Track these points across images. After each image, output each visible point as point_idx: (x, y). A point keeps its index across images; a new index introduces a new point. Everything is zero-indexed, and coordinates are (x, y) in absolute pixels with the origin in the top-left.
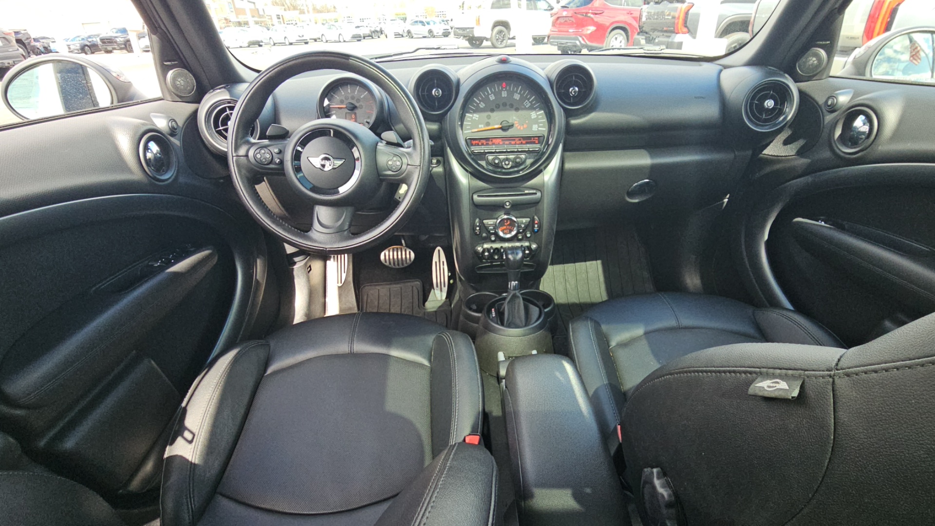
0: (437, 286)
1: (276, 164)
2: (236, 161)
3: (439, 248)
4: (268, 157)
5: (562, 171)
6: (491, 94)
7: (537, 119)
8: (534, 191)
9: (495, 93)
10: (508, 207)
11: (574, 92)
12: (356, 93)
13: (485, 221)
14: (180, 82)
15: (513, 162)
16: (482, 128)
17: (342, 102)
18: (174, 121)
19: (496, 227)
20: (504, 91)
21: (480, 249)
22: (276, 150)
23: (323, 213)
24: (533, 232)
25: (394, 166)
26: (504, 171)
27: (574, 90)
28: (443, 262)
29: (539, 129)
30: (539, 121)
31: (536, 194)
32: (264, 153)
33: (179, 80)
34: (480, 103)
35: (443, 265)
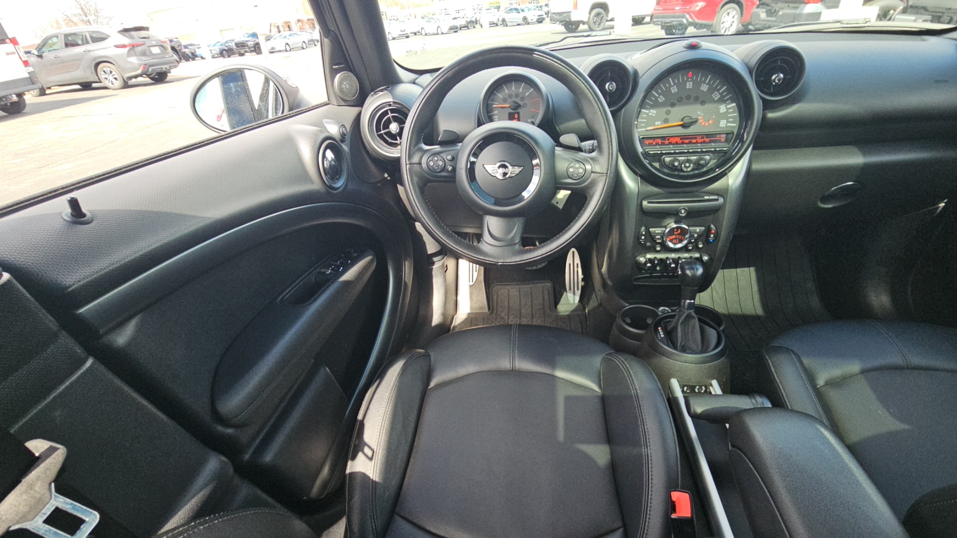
0: (570, 289)
1: (448, 171)
2: (409, 169)
3: (573, 249)
4: (441, 164)
5: (749, 173)
6: (673, 86)
7: (727, 113)
8: (716, 197)
9: (678, 85)
10: (684, 215)
11: (778, 80)
12: (520, 91)
13: (651, 230)
14: (346, 86)
15: (694, 164)
16: (659, 125)
17: (505, 100)
18: (345, 127)
19: (663, 235)
20: (690, 82)
21: (642, 260)
22: (449, 157)
23: (493, 224)
24: (706, 242)
25: (576, 174)
26: (682, 174)
27: (777, 77)
28: (577, 264)
29: (728, 124)
30: (729, 115)
31: (717, 200)
32: (437, 160)
33: (345, 83)
34: (659, 97)
35: (577, 267)
